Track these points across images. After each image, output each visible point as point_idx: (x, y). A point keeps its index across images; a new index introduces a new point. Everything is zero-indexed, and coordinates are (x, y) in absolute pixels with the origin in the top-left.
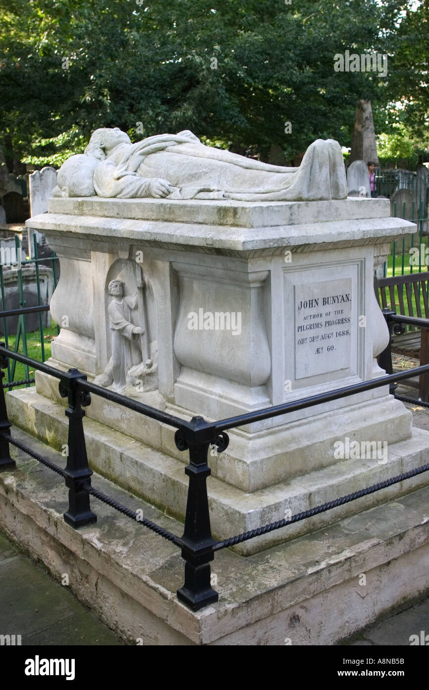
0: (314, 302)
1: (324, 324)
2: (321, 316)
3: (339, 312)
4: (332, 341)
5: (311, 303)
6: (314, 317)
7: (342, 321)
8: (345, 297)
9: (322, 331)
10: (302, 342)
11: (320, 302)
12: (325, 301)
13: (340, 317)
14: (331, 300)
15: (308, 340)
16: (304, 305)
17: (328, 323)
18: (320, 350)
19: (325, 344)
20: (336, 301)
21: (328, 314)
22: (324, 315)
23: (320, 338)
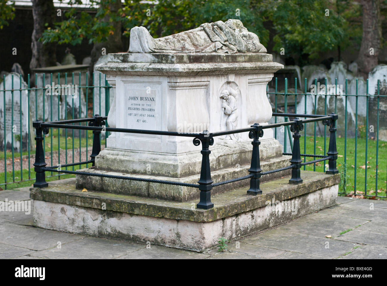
0: (136, 98)
1: (141, 109)
2: (140, 105)
3: (149, 105)
4: (146, 118)
5: (134, 98)
6: (136, 105)
7: (151, 110)
8: (152, 99)
9: (140, 112)
10: (130, 114)
11: (139, 99)
12: (142, 99)
13: (149, 107)
14: (144, 99)
15: (133, 115)
16: (131, 98)
17: (143, 109)
18: (139, 121)
19: (142, 118)
20: (147, 100)
21: (143, 105)
22: (141, 105)
23: (139, 115)
